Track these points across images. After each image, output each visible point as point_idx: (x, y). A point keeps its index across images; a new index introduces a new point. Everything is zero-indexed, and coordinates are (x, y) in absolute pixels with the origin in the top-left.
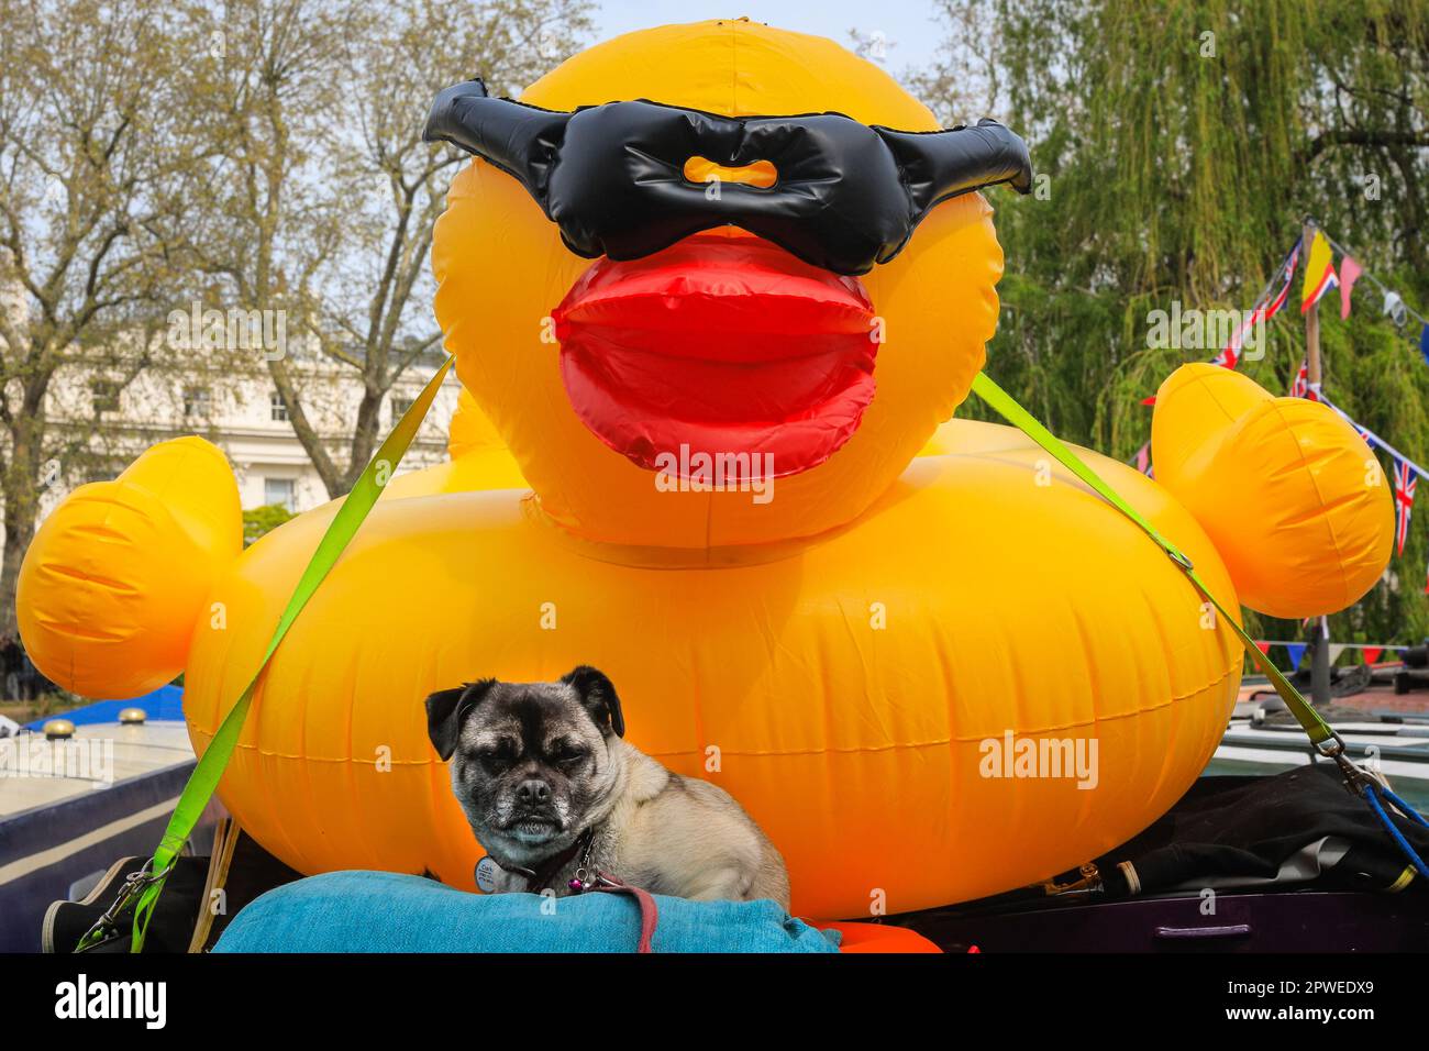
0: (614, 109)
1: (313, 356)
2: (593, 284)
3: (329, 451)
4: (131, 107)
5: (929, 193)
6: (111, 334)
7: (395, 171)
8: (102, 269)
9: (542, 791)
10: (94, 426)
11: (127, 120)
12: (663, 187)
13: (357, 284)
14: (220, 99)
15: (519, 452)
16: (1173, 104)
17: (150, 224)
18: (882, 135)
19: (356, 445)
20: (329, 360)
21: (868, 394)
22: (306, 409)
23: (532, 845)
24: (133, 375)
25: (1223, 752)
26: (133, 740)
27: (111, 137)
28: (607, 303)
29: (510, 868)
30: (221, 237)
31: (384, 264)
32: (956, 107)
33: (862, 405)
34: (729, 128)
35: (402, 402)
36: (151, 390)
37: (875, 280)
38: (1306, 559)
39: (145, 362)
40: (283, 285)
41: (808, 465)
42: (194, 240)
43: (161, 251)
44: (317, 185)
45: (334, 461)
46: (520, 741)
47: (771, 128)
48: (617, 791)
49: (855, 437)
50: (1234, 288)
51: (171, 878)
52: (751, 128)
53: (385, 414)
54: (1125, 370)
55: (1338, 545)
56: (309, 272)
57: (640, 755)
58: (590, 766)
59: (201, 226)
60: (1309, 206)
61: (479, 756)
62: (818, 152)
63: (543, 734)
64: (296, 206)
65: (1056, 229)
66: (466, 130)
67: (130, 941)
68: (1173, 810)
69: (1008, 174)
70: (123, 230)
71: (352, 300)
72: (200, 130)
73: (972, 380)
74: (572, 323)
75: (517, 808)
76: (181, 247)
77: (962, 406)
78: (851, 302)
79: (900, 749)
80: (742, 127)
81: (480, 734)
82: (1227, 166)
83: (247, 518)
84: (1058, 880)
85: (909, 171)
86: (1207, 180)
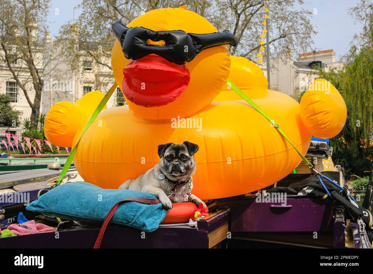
5: (201, 47)
12: (142, 45)
34: (155, 33)
38: (313, 125)
52: (160, 33)
63: (179, 153)
75: (172, 168)
80: (157, 33)
85: (197, 42)
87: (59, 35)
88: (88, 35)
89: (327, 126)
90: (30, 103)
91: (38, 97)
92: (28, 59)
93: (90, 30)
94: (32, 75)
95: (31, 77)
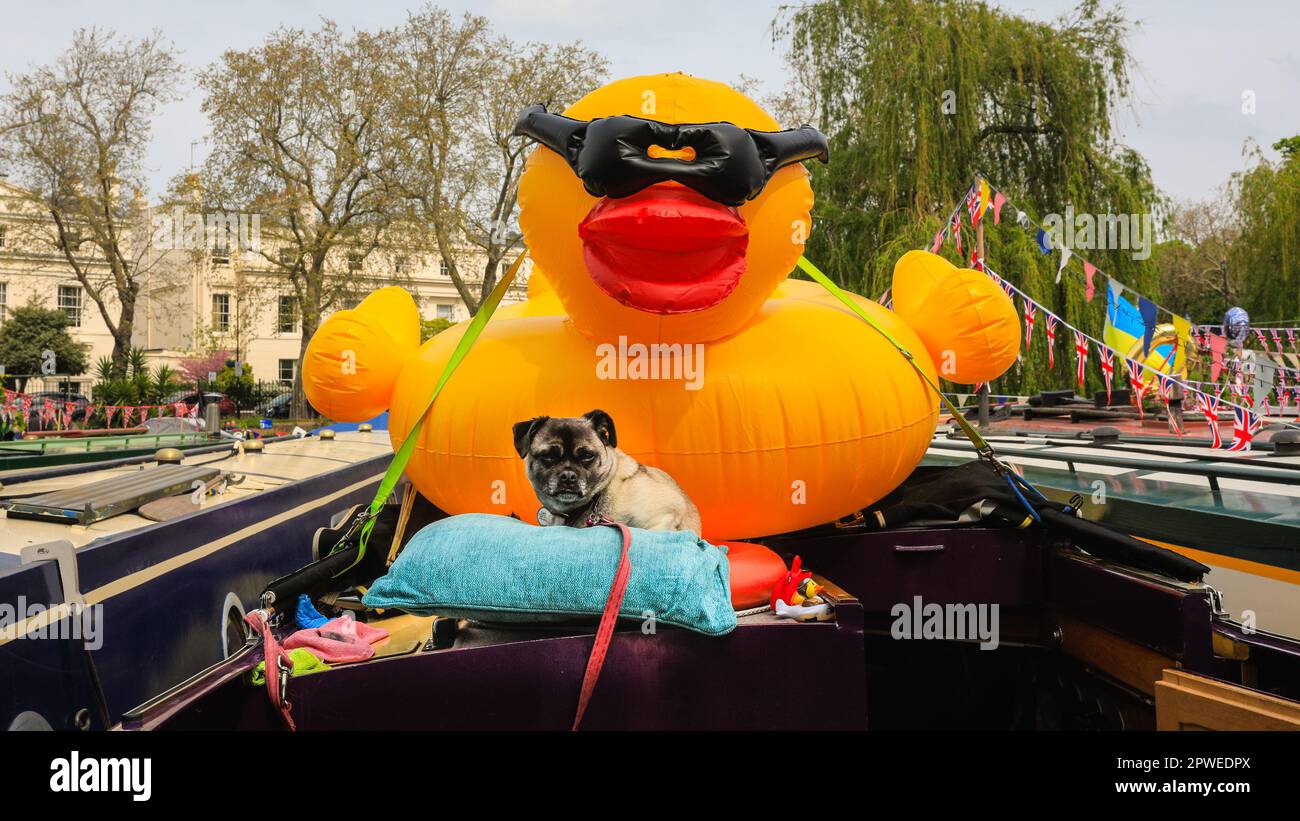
0: (612, 121)
1: (462, 242)
2: (600, 211)
3: (470, 290)
4: (370, 113)
5: (774, 164)
6: (358, 229)
7: (506, 147)
8: (354, 196)
9: (573, 477)
10: (349, 277)
11: (367, 120)
12: (636, 160)
13: (485, 205)
14: (415, 109)
15: (562, 296)
16: (907, 113)
17: (379, 174)
18: (751, 134)
19: (484, 288)
20: (470, 244)
21: (742, 268)
22: (458, 268)
23: (567, 504)
24: (369, 251)
25: (931, 451)
26: (365, 440)
27: (359, 128)
28: (606, 220)
29: (555, 514)
30: (414, 180)
31: (499, 195)
32: (795, 114)
33: (739, 273)
34: (671, 130)
35: (508, 266)
36: (379, 259)
37: (746, 208)
38: (973, 353)
39: (376, 244)
40: (447, 206)
41: (711, 306)
42: (401, 182)
43: (384, 187)
44: (465, 154)
45: (473, 296)
46: (562, 449)
47: (692, 130)
48: (612, 473)
49: (737, 290)
50: (938, 209)
51: (380, 516)
52: (683, 130)
53: (499, 272)
54: (880, 251)
55: (991, 346)
56: (460, 199)
57: (624, 455)
58: (598, 462)
59: (405, 175)
60: (979, 166)
61: (540, 457)
62: (717, 142)
63: (574, 446)
64: (454, 165)
65: (846, 178)
66: (535, 130)
67: (358, 551)
68: (904, 483)
69: (817, 153)
70: (364, 176)
71: (482, 213)
72: (406, 124)
73: (797, 260)
74: (590, 231)
75: (559, 485)
76: (395, 185)
77: (792, 274)
78: (734, 220)
79: (760, 452)
80: (677, 130)
81: (540, 445)
82: (935, 146)
83: (428, 325)
84: (842, 520)
85: (765, 152)
86: (924, 153)
87: (168, 195)
88: (225, 196)
89: (1005, 353)
90: (110, 326)
91: (128, 315)
92: (107, 243)
93: (228, 184)
94: (114, 272)
95: (113, 277)
